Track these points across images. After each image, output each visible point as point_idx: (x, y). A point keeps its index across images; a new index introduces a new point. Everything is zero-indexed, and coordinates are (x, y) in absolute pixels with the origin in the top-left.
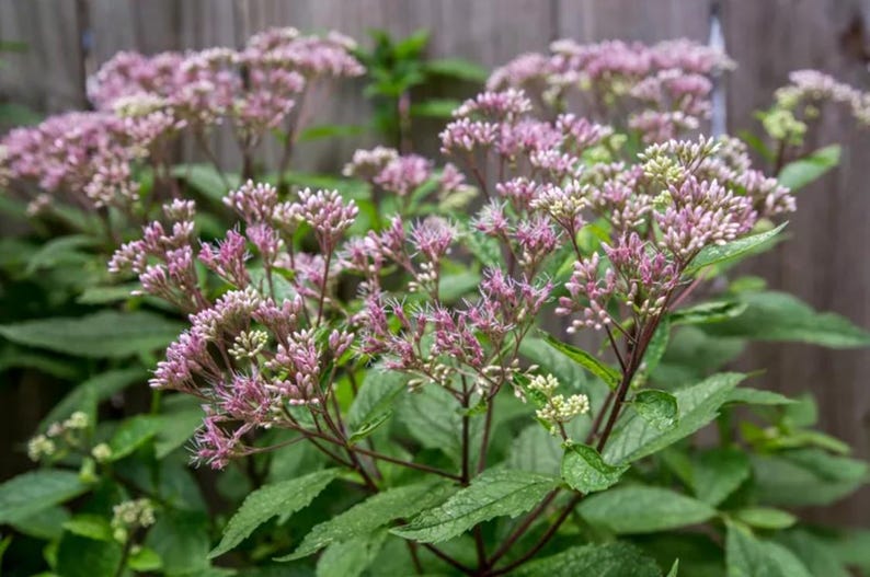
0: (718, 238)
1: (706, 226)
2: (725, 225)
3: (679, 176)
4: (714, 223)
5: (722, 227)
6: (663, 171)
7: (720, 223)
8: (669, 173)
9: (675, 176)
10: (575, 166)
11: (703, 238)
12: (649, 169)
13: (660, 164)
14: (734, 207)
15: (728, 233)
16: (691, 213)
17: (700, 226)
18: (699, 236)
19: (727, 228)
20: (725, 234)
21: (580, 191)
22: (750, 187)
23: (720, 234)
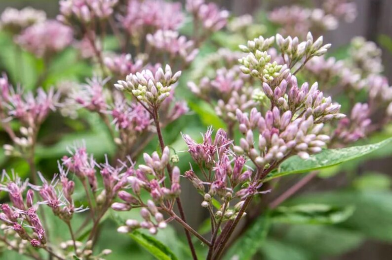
0: (302, 150)
1: (291, 134)
2: (312, 136)
3: (276, 74)
4: (300, 133)
5: (308, 138)
6: (260, 67)
7: (307, 132)
8: (265, 71)
9: (271, 74)
10: (189, 51)
11: (284, 148)
12: (246, 62)
13: (258, 58)
14: (330, 116)
15: (314, 146)
16: (278, 117)
17: (284, 134)
18: (280, 145)
19: (314, 139)
20: (310, 146)
21: (169, 78)
22: (374, 93)
23: (304, 146)
